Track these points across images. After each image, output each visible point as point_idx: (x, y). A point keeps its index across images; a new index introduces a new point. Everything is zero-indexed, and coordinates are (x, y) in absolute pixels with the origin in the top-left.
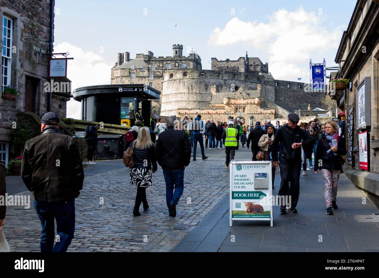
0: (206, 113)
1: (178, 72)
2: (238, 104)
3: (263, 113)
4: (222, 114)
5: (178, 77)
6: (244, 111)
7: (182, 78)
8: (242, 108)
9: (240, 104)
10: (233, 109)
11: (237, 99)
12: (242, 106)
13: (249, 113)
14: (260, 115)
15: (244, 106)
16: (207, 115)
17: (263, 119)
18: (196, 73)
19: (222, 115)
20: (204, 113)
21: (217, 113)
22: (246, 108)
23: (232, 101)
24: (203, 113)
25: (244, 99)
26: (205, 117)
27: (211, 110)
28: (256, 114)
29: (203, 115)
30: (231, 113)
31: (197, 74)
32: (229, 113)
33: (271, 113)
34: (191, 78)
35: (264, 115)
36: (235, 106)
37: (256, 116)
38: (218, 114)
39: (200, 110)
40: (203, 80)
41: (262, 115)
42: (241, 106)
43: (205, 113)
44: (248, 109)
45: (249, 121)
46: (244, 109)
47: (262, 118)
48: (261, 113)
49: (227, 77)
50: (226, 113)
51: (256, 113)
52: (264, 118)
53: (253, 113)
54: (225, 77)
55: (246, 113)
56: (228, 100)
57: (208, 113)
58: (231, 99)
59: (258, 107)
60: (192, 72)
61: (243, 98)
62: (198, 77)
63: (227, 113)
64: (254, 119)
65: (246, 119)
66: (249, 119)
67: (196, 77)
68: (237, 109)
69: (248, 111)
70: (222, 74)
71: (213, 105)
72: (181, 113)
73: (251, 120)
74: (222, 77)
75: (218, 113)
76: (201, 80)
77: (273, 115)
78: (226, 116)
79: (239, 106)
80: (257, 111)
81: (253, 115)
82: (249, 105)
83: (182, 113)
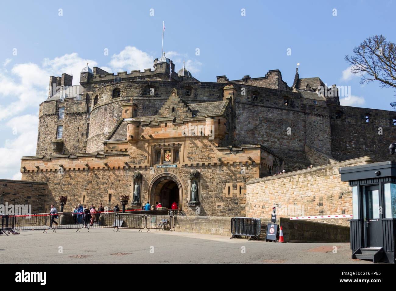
0: (84, 169)
1: (105, 91)
2: (161, 139)
3: (226, 162)
4: (119, 168)
5: (105, 100)
6: (175, 159)
7: (110, 102)
8: (172, 150)
9: (165, 139)
10: (147, 155)
11: (159, 126)
12: (171, 143)
13: (189, 164)
14: (218, 171)
15: (176, 143)
16: (86, 173)
17: (225, 182)
18: (136, 88)
19: (122, 171)
20: (79, 169)
21: (108, 168)
22: (182, 149)
23: (147, 132)
24: (77, 168)
25: (175, 125)
26: (80, 178)
27: (95, 159)
28: (209, 166)
29: (77, 173)
30: (143, 166)
31: (138, 91)
32: (138, 166)
33: (250, 162)
34: (125, 100)
35: (230, 170)
36: (153, 144)
37: (207, 173)
38: (111, 169)
39: (69, 160)
40: (150, 101)
41: (225, 168)
42: (169, 145)
43: (82, 169)
44: (186, 153)
45: (189, 187)
46: (177, 152)
47: (223, 179)
48: (222, 164)
49: (207, 94)
50: (129, 167)
51: (206, 163)
52: (231, 177)
53: (198, 164)
54: (201, 96)
55: (181, 165)
56: (135, 129)
57: (86, 168)
58: (143, 126)
59: (212, 146)
60: (127, 86)
61: (174, 121)
62: (139, 98)
63: (132, 166)
64: (201, 181)
65: (182, 182)
66: (189, 182)
67: (137, 98)
68: (158, 153)
69: (186, 156)
70: (196, 90)
71: (113, 148)
72: (29, 171)
73: (194, 185)
74: (196, 96)
75: (111, 167)
76: (147, 103)
77: (255, 169)
78: (131, 173)
79: (164, 145)
80: (209, 158)
81: (199, 170)
82: (188, 142)
83: (31, 170)
